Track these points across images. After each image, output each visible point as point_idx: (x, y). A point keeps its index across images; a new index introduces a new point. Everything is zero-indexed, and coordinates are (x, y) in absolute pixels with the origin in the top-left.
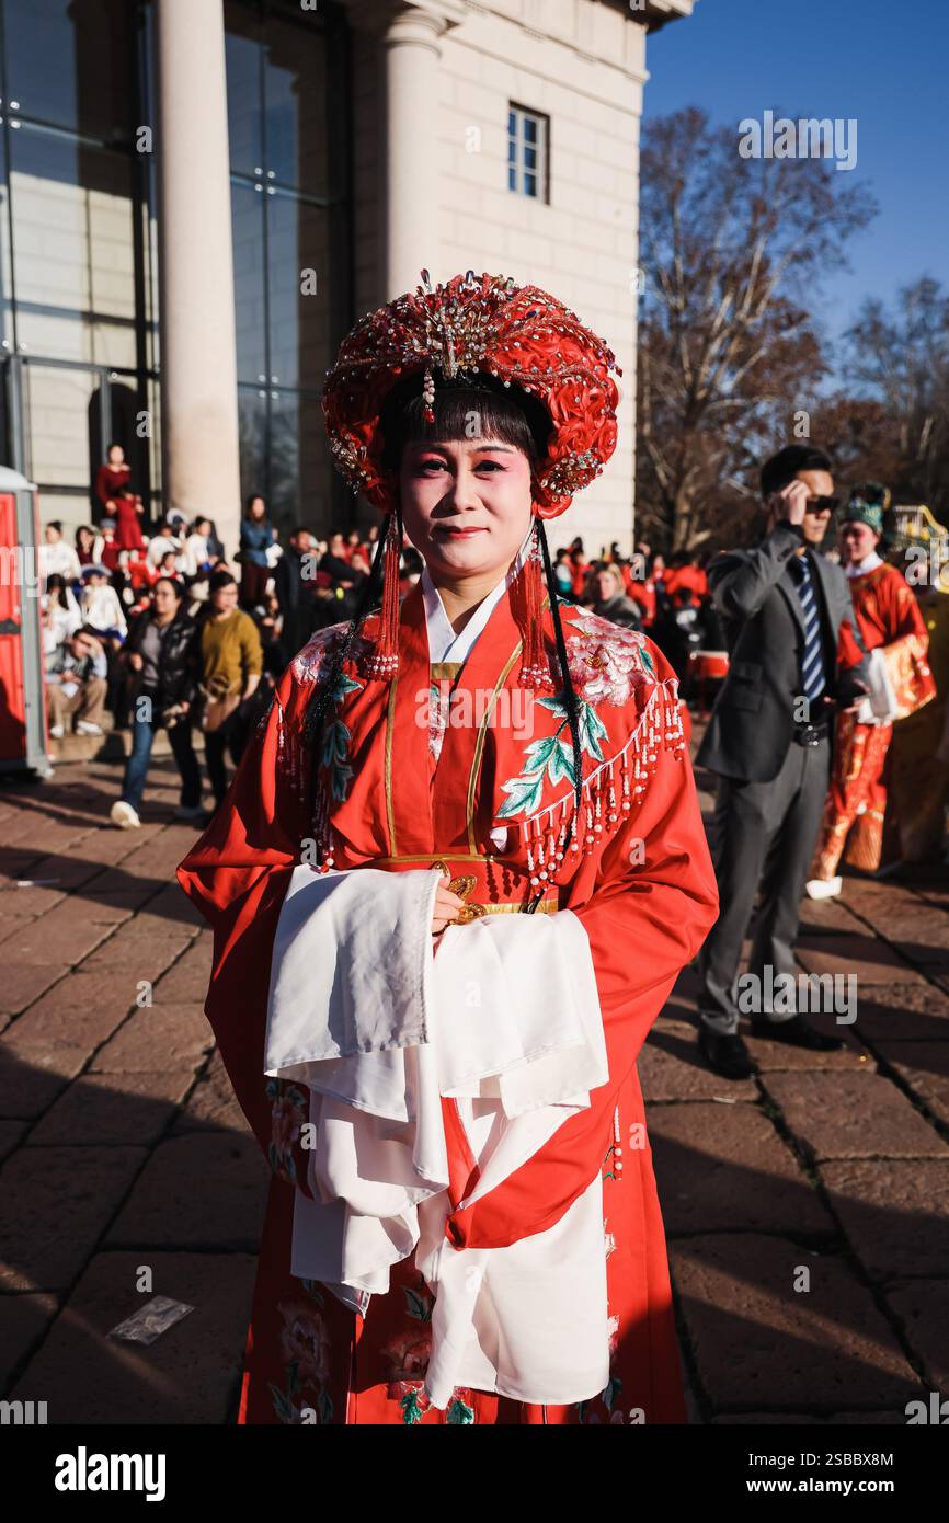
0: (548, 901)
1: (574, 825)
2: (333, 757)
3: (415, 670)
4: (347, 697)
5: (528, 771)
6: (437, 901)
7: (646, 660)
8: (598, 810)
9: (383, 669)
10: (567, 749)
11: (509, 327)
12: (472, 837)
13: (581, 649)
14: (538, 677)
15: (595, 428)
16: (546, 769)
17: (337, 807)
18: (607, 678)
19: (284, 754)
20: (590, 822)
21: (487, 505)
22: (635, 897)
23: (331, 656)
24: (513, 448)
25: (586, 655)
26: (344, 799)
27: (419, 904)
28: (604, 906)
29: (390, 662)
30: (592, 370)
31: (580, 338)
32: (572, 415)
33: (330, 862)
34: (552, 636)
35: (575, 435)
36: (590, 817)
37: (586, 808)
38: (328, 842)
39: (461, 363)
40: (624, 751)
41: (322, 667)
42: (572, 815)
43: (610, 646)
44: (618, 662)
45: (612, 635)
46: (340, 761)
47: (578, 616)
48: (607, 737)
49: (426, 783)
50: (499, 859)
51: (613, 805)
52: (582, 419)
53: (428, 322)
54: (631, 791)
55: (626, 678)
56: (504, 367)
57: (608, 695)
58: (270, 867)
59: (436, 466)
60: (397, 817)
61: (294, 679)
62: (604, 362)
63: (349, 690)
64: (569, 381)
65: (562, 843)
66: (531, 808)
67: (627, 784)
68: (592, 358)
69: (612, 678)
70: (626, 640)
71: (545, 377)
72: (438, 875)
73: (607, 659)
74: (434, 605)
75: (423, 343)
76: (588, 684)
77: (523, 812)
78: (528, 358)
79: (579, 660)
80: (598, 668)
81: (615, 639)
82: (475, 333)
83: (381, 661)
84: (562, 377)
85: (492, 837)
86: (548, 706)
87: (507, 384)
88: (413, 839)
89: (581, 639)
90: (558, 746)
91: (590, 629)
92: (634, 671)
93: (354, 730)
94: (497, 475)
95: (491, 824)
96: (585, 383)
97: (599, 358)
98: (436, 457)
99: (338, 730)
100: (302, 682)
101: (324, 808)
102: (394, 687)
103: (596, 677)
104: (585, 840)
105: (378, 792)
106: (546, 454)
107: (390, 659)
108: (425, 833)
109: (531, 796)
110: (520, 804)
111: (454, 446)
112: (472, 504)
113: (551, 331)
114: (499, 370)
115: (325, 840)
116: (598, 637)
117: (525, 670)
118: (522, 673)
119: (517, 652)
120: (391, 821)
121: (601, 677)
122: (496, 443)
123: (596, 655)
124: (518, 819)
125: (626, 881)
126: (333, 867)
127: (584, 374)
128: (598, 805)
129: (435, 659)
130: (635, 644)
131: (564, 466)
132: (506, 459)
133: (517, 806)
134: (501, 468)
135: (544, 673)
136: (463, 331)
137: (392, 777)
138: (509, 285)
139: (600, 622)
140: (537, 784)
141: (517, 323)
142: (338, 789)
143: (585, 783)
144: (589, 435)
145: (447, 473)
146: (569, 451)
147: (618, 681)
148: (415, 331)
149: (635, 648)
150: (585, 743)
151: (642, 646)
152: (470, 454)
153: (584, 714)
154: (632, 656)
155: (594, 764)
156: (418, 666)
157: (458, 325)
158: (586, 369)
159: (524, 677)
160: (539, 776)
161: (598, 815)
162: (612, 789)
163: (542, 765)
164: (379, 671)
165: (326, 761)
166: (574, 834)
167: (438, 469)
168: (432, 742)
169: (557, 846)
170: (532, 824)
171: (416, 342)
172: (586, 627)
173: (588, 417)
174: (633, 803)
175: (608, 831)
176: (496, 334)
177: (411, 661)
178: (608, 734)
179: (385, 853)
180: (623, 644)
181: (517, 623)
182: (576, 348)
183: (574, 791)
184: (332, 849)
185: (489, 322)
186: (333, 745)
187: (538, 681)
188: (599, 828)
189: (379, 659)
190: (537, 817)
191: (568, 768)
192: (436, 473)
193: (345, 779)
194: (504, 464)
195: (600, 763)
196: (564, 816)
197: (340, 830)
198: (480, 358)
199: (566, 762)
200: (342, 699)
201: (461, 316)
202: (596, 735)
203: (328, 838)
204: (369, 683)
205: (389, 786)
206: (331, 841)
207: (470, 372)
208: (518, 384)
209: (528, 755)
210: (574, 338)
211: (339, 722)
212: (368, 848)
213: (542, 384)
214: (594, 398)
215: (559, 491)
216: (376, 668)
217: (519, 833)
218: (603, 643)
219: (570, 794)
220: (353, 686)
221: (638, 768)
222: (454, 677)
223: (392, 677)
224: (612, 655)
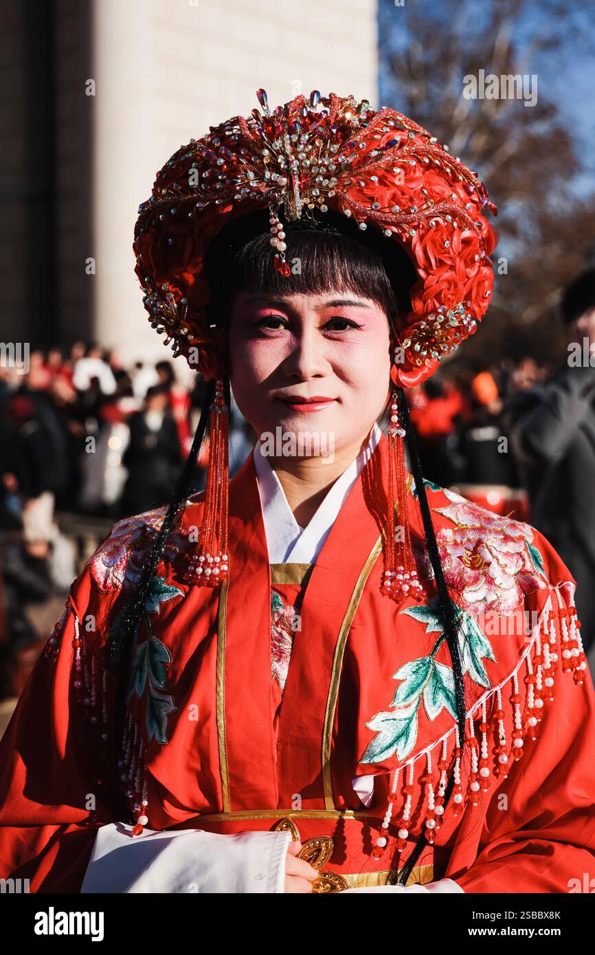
0: (423, 867)
1: (457, 769)
2: (145, 683)
3: (251, 573)
4: (164, 606)
5: (399, 702)
6: (287, 874)
7: (536, 558)
8: (484, 749)
9: (209, 571)
10: (446, 672)
11: (365, 159)
12: (328, 787)
13: (456, 544)
14: (405, 582)
15: (467, 277)
16: (421, 700)
17: (155, 750)
18: (490, 581)
19: (82, 679)
20: (475, 764)
21: (339, 372)
22: (532, 861)
23: (140, 555)
24: (369, 302)
25: (461, 551)
26: (164, 740)
27: (265, 880)
28: (496, 872)
29: (217, 563)
30: (464, 207)
31: (448, 170)
32: (440, 263)
33: (144, 820)
34: (420, 529)
35: (445, 286)
36: (475, 758)
37: (470, 746)
38: (141, 794)
39: (307, 200)
40: (515, 673)
41: (128, 568)
42: (454, 758)
43: (492, 540)
44: (503, 561)
45: (492, 527)
46: (156, 689)
47: (448, 503)
48: (492, 656)
49: (270, 719)
50: (360, 815)
51: (503, 743)
52: (453, 268)
53: (266, 152)
54: (523, 724)
55: (512, 581)
56: (359, 206)
57: (493, 602)
58: (65, 826)
59: (274, 323)
60: (233, 762)
61: (94, 583)
62: (476, 199)
63: (166, 598)
64: (436, 222)
65: (442, 793)
66: (403, 750)
67: (518, 715)
68: (462, 193)
69: (497, 582)
70: (510, 532)
71: (409, 218)
72: (286, 839)
73: (488, 557)
74: (272, 490)
75: (260, 177)
76: (467, 589)
77: (395, 755)
78: (388, 196)
79: (455, 560)
80: (478, 568)
81: (497, 532)
82: (323, 165)
83: (206, 562)
84: (429, 218)
85: (356, 788)
86: (418, 617)
87: (363, 226)
88: (252, 789)
89: (455, 532)
90: (435, 669)
91: (465, 520)
92: (523, 572)
93: (175, 649)
94: (350, 334)
95: (355, 772)
96: (455, 224)
97: (469, 193)
98: (275, 312)
99: (153, 650)
100: (105, 586)
101: (135, 749)
102: (225, 596)
103: (476, 580)
104: (469, 787)
105: (209, 731)
106: (408, 308)
107: (218, 559)
108: (267, 781)
109: (404, 733)
110: (391, 745)
111: (298, 300)
112: (320, 370)
113: (414, 163)
114: (352, 209)
115: (137, 791)
116: (474, 529)
117: (388, 573)
118: (384, 578)
119: (377, 549)
120: (224, 767)
121: (483, 579)
122: (350, 296)
123: (475, 552)
124: (389, 765)
125: (518, 840)
126: (148, 826)
127: (454, 214)
128: (485, 743)
129: (275, 558)
130: (521, 538)
131: (431, 323)
132: (362, 316)
133: (387, 748)
134: (355, 326)
135: (412, 578)
136: (308, 162)
137: (226, 710)
138: (363, 109)
139: (475, 510)
140: (411, 719)
141: (375, 153)
142: (155, 726)
143: (469, 715)
144: (460, 286)
145: (288, 333)
146: (437, 305)
147: (504, 586)
148: (249, 161)
149: (522, 543)
150: (467, 665)
151: (530, 540)
152: (317, 309)
153: (464, 626)
154: (519, 554)
155: (478, 691)
156: (253, 566)
157: (302, 156)
158: (456, 206)
159: (388, 583)
160: (412, 709)
161: (485, 755)
162: (501, 722)
163: (416, 694)
164: (203, 574)
165: (138, 689)
166: (458, 781)
167: (277, 327)
168: (276, 665)
169: (436, 798)
170: (405, 772)
171: (251, 175)
172: (459, 517)
173: (460, 264)
174: (526, 739)
175: (497, 775)
176: (349, 167)
177: (245, 562)
178: (495, 653)
179: (215, 808)
180: (507, 539)
181: (372, 514)
182: (442, 181)
183: (456, 726)
184: (145, 803)
185: (339, 152)
186: (147, 669)
187: (406, 588)
188: (486, 772)
189: (202, 559)
190: (411, 762)
191: (447, 697)
192: (275, 332)
193: (164, 713)
194: (358, 321)
195: (485, 689)
196: (444, 759)
197: (159, 780)
198: (330, 195)
199: (444, 689)
200: (157, 608)
201: (306, 145)
202: (480, 653)
203: (141, 788)
204: (191, 590)
205: (222, 722)
206: (145, 793)
207: (316, 211)
208: (375, 226)
209: (399, 682)
210: (440, 170)
211: (154, 638)
212: (193, 801)
213: (405, 226)
214: (466, 242)
215: (425, 353)
216: (200, 570)
217: (389, 783)
218: (483, 536)
219: (452, 730)
220: (171, 592)
221: (531, 694)
222: (300, 581)
223: (221, 582)
224: (495, 553)
